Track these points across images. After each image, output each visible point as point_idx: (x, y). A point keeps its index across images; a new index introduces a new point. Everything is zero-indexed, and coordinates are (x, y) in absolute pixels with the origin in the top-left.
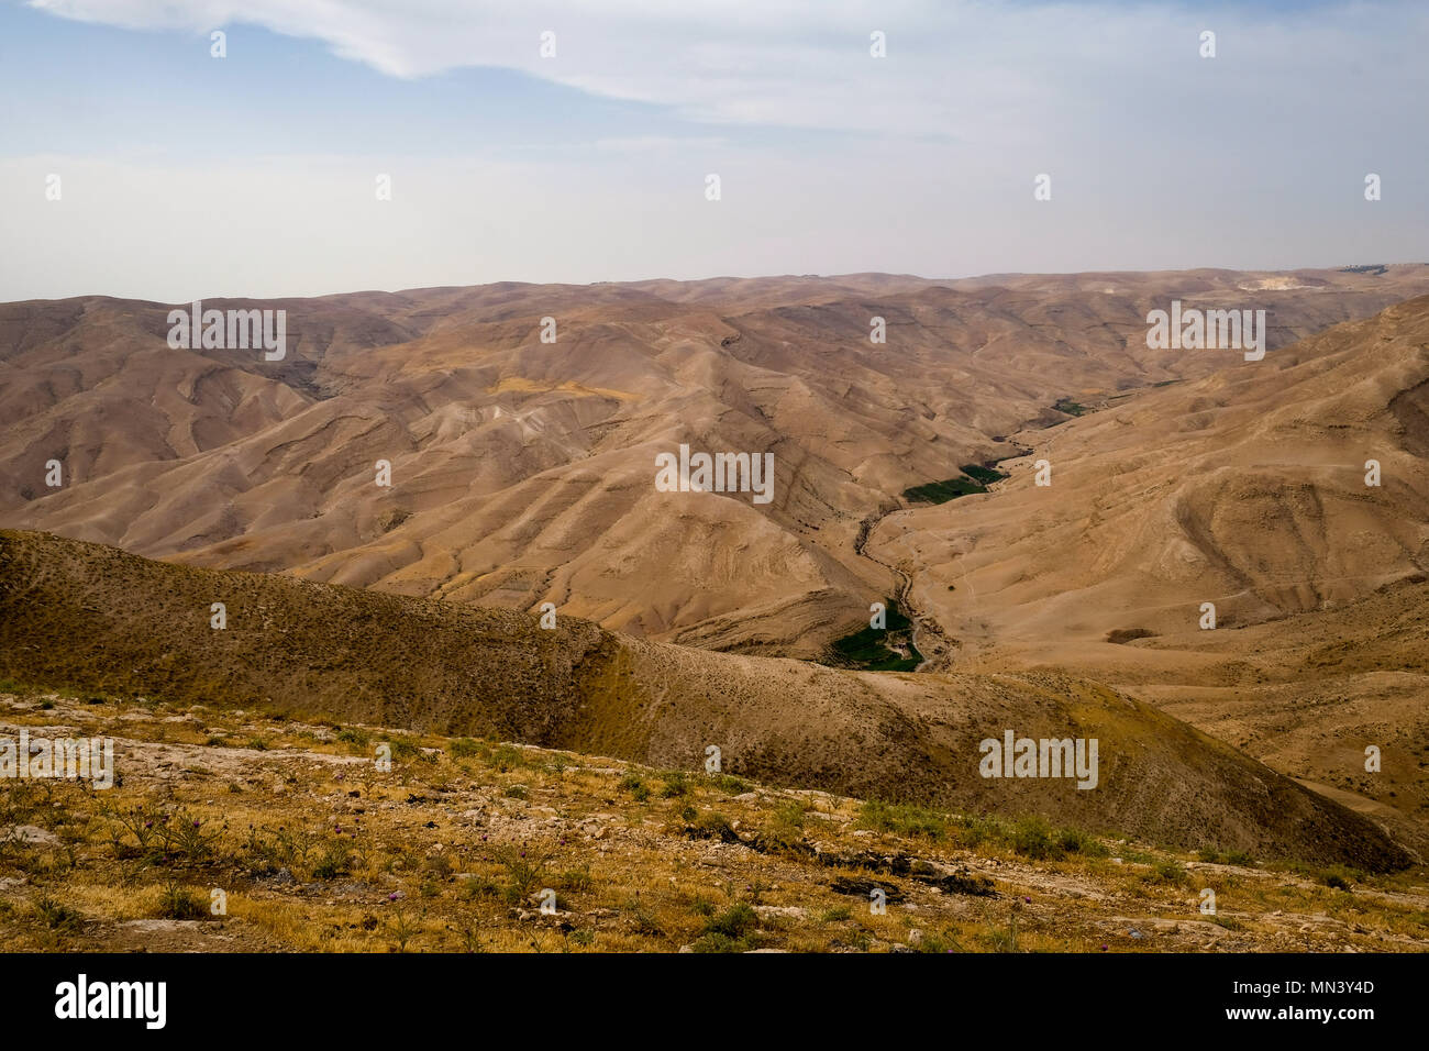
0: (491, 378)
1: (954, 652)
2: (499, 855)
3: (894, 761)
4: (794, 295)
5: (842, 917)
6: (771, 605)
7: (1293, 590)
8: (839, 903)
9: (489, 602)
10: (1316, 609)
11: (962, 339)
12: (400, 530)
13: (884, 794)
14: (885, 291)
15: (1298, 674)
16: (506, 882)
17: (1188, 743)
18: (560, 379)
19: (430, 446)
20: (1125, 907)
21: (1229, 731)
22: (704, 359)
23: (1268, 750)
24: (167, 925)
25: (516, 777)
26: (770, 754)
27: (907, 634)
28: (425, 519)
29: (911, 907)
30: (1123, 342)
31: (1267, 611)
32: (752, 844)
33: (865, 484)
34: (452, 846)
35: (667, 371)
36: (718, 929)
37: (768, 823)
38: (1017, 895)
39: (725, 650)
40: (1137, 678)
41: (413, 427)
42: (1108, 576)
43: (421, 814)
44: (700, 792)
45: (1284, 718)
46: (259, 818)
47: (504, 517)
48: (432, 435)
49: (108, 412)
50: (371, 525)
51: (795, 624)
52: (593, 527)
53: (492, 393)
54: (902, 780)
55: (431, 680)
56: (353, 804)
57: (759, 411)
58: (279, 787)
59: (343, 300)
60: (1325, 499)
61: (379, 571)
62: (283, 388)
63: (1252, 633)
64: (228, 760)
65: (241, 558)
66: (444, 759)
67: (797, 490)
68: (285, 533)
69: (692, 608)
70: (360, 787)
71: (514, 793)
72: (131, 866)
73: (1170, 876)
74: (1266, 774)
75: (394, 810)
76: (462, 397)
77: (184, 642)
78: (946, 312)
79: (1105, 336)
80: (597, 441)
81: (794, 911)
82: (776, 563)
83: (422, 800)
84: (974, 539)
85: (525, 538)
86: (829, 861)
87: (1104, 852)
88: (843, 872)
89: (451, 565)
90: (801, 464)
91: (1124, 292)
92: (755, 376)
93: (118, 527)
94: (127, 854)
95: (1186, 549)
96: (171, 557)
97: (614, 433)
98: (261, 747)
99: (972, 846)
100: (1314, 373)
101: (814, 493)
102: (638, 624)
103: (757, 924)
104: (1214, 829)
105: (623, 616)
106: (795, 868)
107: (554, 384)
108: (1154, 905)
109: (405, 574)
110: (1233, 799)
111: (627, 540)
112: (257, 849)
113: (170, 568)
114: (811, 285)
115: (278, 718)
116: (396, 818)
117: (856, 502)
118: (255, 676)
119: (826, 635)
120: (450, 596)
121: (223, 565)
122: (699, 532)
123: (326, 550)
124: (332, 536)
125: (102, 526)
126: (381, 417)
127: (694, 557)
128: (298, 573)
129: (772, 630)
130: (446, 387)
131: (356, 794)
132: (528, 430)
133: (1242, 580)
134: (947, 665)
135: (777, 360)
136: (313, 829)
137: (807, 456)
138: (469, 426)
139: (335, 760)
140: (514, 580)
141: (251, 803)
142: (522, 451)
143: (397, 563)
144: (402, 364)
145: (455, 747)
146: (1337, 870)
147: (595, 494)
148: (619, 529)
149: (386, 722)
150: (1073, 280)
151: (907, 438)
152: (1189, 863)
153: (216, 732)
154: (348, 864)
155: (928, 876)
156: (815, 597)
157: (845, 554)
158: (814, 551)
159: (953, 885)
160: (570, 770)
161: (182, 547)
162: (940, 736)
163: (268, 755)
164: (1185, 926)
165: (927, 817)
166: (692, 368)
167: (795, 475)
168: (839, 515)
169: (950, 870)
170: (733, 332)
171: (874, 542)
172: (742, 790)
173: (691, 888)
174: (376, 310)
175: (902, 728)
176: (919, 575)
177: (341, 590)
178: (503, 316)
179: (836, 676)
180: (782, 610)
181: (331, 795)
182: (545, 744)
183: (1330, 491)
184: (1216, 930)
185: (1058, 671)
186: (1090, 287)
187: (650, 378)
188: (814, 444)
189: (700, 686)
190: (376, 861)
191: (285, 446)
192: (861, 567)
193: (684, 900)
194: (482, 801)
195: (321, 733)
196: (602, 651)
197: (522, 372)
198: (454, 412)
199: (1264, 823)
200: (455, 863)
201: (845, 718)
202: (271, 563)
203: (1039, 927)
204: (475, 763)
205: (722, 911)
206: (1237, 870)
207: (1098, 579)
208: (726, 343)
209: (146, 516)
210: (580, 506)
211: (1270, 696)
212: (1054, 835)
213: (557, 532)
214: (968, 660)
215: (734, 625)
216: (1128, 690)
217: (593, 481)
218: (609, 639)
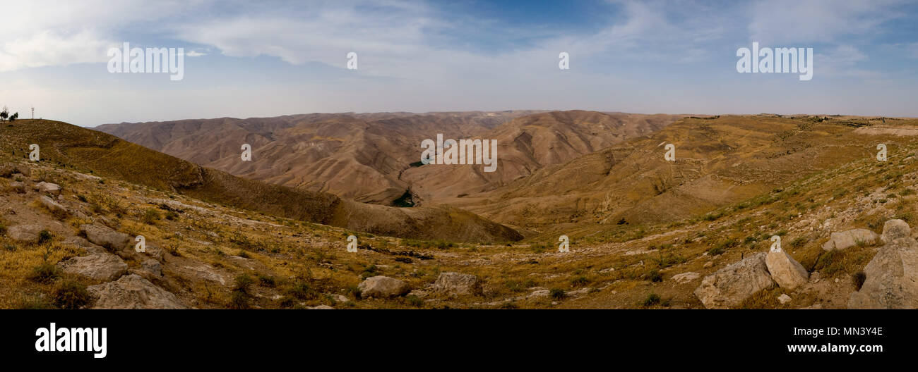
0: (311, 136)
1: (422, 202)
2: (313, 250)
3: (408, 228)
4: (383, 117)
5: (398, 267)
6: (378, 192)
7: (497, 183)
8: (397, 264)
9: (310, 190)
10: (502, 186)
11: (422, 128)
12: (290, 172)
13: (406, 237)
14: (404, 116)
15: (499, 201)
16: (316, 257)
17: (477, 219)
18: (327, 136)
19: (297, 152)
20: (464, 258)
21: (485, 215)
22: (361, 133)
23: (493, 218)
24: (241, 258)
25: (317, 232)
26: (377, 228)
27: (411, 198)
28: (296, 169)
29: (414, 263)
30: (459, 128)
31: (492, 188)
32: (375, 250)
33: (401, 162)
34: (303, 247)
35: (353, 135)
36: (368, 271)
37: (378, 245)
38: (439, 258)
39: (367, 203)
40: (464, 205)
41: (293, 147)
42: (457, 182)
43: (296, 239)
44: (362, 238)
45: (497, 211)
46: (259, 237)
47: (314, 169)
48: (297, 149)
49: (228, 143)
50: (283, 171)
51: (384, 196)
52: (335, 172)
53: (312, 139)
54: (410, 233)
55: (296, 208)
56: (280, 236)
57: (375, 145)
58: (263, 230)
59: (279, 118)
60: (503, 162)
61: (285, 181)
62: (264, 138)
63: (489, 193)
64: (252, 223)
65: (255, 177)
66: (300, 227)
67: (384, 165)
68: (264, 172)
69: (359, 192)
70: (281, 232)
71: (317, 236)
72: (233, 244)
73: (474, 250)
74: (492, 223)
75: (289, 237)
76: (305, 140)
77: (241, 195)
78: (419, 121)
79: (455, 126)
80: (336, 151)
81: (385, 266)
82: (379, 182)
83: (296, 236)
84: (427, 175)
85: (319, 174)
86: (394, 254)
87: (458, 246)
88: (398, 256)
89: (301, 181)
90: (385, 158)
91: (459, 116)
92: (374, 137)
93: (228, 168)
94: (232, 241)
95: (475, 175)
96: (239, 176)
97: (340, 149)
98: (259, 221)
99: (428, 248)
100: (499, 134)
101: (388, 165)
102: (345, 195)
103: (377, 269)
104: (483, 237)
105: (342, 193)
106: (385, 256)
107: (326, 137)
108: (470, 257)
109: (290, 182)
110: (486, 230)
111: (343, 176)
112: (260, 244)
113: (239, 178)
114: (387, 115)
115: (263, 214)
116: (290, 240)
117: (398, 167)
118: (257, 204)
119: (391, 199)
120: (301, 188)
121: (250, 178)
122: (360, 175)
123: (273, 176)
124: (274, 173)
125: (226, 168)
126: (286, 145)
127: (359, 180)
128: (266, 181)
129: (377, 198)
130: (301, 138)
131: (280, 234)
132: (320, 148)
133: (487, 181)
134: (420, 205)
135: (379, 133)
136: (271, 241)
137: (387, 156)
138: (306, 147)
139: (275, 225)
140: (316, 185)
141: (257, 233)
142: (318, 153)
143: (289, 179)
144: (290, 132)
145: (303, 224)
146: (509, 242)
147: (336, 164)
148: (341, 172)
149: (285, 216)
150: (447, 113)
151: (410, 151)
152: (478, 246)
153: (249, 216)
154: (279, 250)
155: (418, 256)
156: (388, 190)
157: (396, 179)
158: (389, 179)
159: (424, 258)
160: (330, 230)
161: (241, 174)
162: (419, 222)
163: (261, 222)
164: (477, 261)
165: (417, 242)
166: (358, 135)
167: (383, 161)
168: (394, 170)
169: (423, 254)
170: (369, 126)
171: (402, 176)
172: (371, 237)
173: (361, 261)
174: (285, 120)
175: (410, 221)
176: (414, 184)
177: (276, 185)
178: (315, 121)
179: (394, 209)
180: (380, 193)
181: (274, 234)
182: (324, 224)
183: (504, 160)
184: (484, 260)
185: (446, 205)
186: (452, 115)
187: (349, 136)
188: (388, 153)
189: (361, 211)
190: (286, 249)
191: (264, 152)
192: (399, 182)
193: (359, 264)
194: (310, 237)
195: (272, 218)
196: (337, 202)
197: (318, 134)
198: (303, 144)
199: (492, 234)
200: (304, 251)
201: (396, 219)
202: (261, 178)
203: (444, 265)
204: (307, 228)
205: (369, 266)
206: (488, 246)
207: (455, 183)
208: (367, 129)
209: (235, 166)
210: (331, 167)
211: (493, 206)
212: (447, 244)
213: (326, 173)
214: (426, 204)
215: (368, 197)
216: (462, 208)
217: (335, 161)
218: (338, 199)
